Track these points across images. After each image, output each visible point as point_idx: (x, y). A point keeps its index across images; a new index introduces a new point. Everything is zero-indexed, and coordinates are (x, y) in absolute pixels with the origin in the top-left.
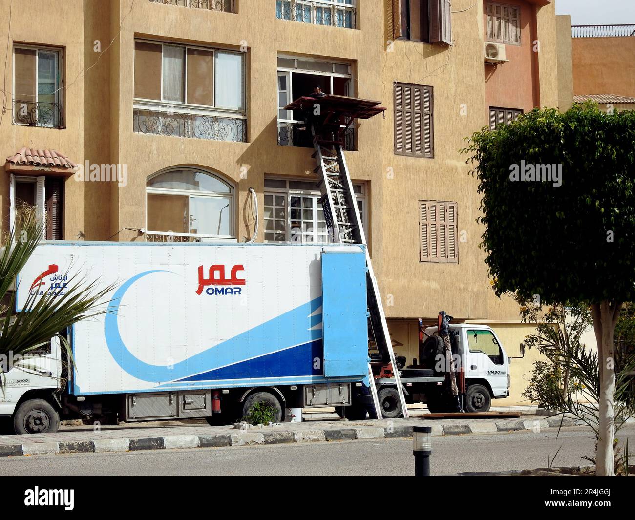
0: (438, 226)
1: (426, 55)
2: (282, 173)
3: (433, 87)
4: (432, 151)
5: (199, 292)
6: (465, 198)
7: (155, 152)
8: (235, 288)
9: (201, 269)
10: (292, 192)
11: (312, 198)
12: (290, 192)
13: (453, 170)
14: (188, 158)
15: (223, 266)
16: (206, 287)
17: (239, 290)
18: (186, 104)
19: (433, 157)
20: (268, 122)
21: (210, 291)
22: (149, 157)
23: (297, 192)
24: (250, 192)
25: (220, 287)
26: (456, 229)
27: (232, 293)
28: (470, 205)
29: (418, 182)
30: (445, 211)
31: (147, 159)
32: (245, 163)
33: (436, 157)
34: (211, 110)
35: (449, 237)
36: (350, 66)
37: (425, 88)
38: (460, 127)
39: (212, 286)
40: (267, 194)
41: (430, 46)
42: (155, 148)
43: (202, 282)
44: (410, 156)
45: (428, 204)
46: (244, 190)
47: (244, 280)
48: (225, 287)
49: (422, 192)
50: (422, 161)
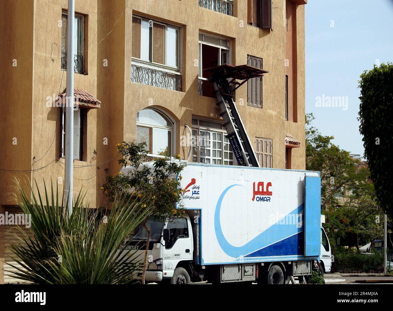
0: (264, 155)
1: (260, 36)
2: (200, 115)
3: (262, 59)
4: (261, 103)
5: (253, 199)
6: (276, 137)
7: (141, 96)
8: (268, 197)
9: (254, 184)
10: (202, 128)
11: (210, 133)
12: (200, 128)
13: (271, 116)
14: (156, 101)
15: (263, 183)
16: (256, 196)
17: (269, 199)
18: (153, 62)
19: (262, 108)
20: (194, 78)
21: (258, 199)
22: (138, 99)
23: (204, 128)
24: (185, 127)
25: (262, 196)
26: (271, 158)
27: (266, 200)
28: (278, 141)
29: (255, 124)
30: (267, 145)
31: (137, 101)
32: (183, 106)
33: (263, 108)
34: (164, 67)
35: (268, 163)
36: (228, 41)
37: (259, 59)
38: (274, 87)
39: (259, 196)
40: (194, 129)
41: (262, 30)
42: (141, 93)
43: (255, 193)
44: (251, 106)
45: (259, 140)
46: (182, 125)
47: (272, 192)
48: (264, 196)
49: (257, 132)
50: (257, 109)
